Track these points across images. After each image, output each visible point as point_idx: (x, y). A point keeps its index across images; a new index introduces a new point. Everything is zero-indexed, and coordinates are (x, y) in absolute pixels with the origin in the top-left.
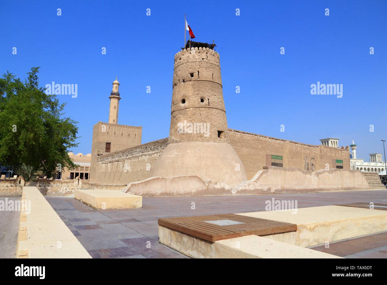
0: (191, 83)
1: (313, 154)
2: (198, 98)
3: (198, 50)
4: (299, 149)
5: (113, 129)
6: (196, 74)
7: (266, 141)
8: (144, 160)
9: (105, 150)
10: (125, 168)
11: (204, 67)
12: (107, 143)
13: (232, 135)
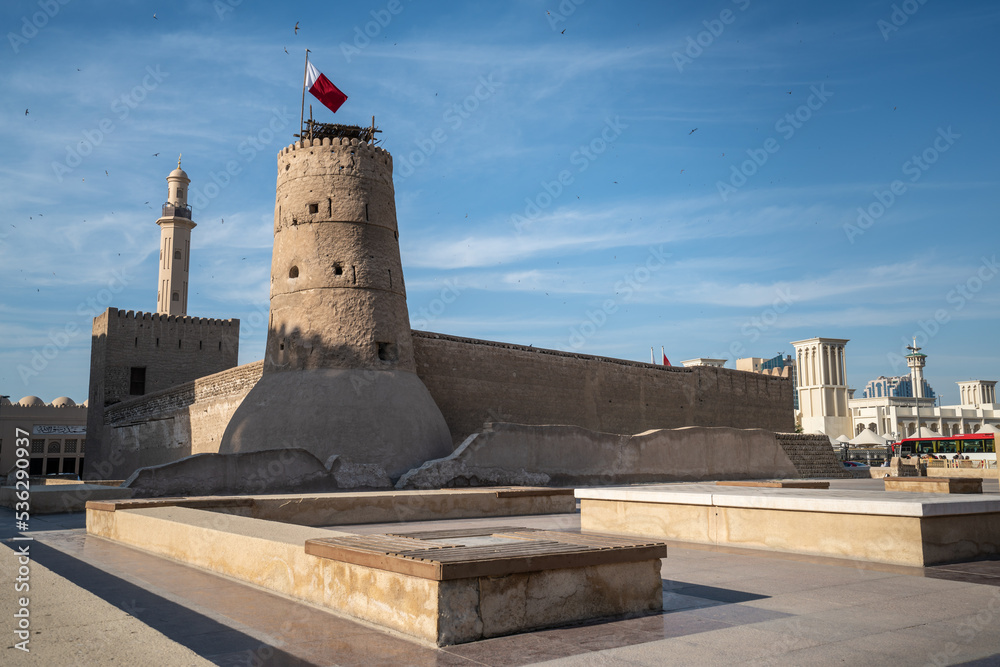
0: (311, 228)
1: (675, 391)
2: (327, 265)
3: (331, 144)
4: (630, 377)
5: (152, 328)
6: (323, 206)
7: (532, 360)
8: (219, 414)
9: (128, 389)
10: (175, 436)
11: (345, 189)
12: (134, 370)
13: (436, 349)
